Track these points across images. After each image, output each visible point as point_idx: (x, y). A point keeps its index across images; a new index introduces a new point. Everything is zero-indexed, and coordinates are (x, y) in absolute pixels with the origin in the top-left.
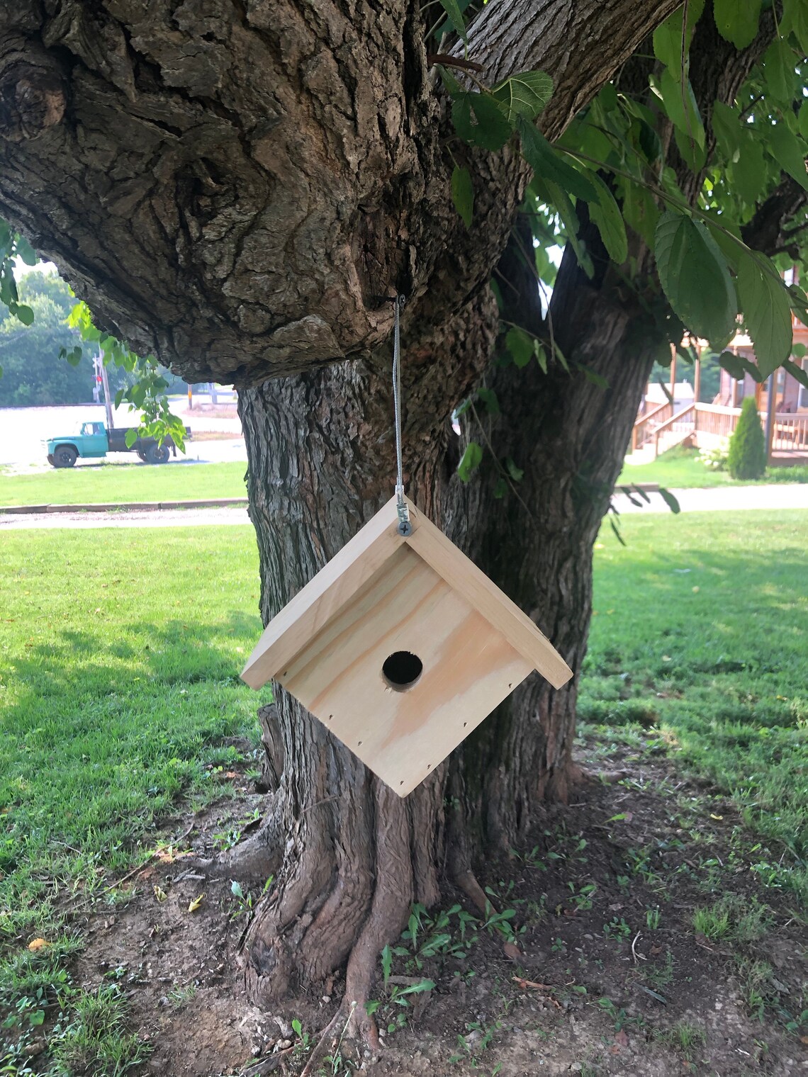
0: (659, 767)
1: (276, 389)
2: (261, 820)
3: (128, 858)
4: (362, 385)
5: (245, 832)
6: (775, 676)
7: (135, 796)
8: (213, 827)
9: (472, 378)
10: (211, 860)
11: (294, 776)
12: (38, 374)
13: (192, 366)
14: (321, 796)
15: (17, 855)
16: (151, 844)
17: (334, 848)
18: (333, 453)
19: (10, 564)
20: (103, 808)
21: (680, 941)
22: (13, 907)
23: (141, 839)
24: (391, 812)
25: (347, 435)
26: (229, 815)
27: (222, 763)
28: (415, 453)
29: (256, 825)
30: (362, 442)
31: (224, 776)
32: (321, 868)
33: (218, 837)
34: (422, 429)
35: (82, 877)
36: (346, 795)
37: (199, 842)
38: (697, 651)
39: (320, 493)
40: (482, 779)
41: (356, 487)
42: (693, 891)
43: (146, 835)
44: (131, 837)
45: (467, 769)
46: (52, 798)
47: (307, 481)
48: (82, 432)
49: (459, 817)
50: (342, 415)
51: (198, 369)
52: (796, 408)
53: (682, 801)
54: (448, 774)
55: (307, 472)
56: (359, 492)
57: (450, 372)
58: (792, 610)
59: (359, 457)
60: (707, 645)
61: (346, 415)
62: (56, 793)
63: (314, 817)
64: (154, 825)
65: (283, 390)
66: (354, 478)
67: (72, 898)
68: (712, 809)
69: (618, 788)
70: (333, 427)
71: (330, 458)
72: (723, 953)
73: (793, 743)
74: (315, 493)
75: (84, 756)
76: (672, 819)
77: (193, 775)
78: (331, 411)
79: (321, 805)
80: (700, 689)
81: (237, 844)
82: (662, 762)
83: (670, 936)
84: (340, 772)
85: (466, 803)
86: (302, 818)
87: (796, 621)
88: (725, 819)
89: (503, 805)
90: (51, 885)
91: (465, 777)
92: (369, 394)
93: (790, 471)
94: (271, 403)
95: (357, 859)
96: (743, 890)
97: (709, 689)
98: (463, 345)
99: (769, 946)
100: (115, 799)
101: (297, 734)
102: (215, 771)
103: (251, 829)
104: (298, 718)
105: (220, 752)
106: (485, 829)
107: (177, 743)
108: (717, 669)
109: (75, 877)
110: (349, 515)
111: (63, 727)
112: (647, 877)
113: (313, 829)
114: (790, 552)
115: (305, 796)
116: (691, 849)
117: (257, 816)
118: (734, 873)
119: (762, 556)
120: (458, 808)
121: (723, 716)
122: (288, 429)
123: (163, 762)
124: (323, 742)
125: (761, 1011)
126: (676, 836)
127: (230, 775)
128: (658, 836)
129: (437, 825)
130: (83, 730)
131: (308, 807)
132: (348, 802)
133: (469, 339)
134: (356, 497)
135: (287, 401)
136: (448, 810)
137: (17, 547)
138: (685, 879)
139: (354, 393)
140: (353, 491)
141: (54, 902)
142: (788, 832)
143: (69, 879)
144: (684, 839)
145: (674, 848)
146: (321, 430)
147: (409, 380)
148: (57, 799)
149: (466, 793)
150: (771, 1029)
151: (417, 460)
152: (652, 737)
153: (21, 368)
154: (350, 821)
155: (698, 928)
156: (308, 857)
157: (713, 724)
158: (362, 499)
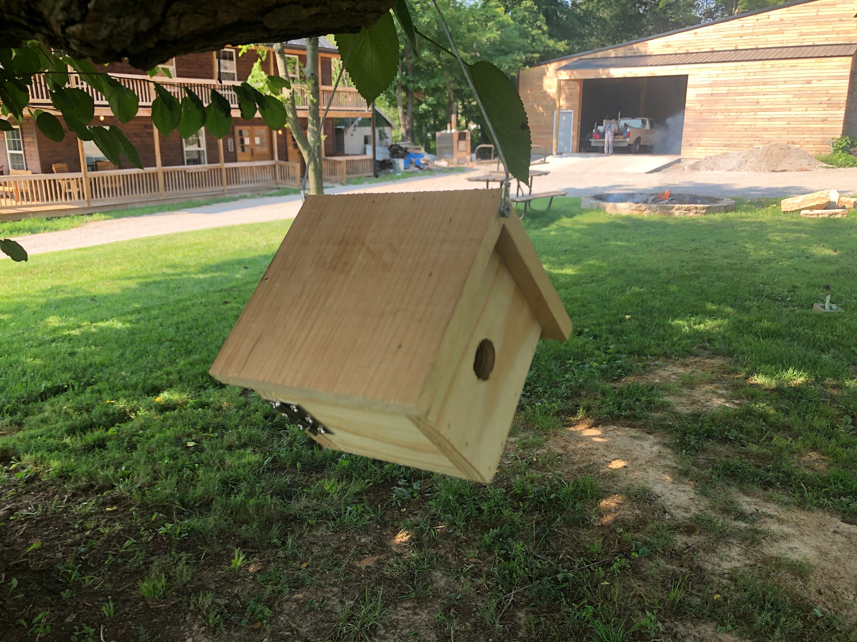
0: (39, 492)
6: (96, 387)
21: (137, 613)
38: (18, 387)
42: (125, 572)
52: (9, 171)
53: (77, 509)
58: (83, 334)
60: (24, 379)
68: (104, 504)
69: (12, 523)
72: (173, 602)
73: (137, 431)
76: (77, 526)
80: (40, 416)
82: (40, 486)
83: (128, 614)
87: (90, 342)
88: (120, 506)
93: (18, 224)
96: (160, 551)
97: (46, 414)
99: (199, 580)
108: (43, 396)
112: (84, 581)
114: (56, 289)
116: (105, 542)
118: (148, 543)
119: (35, 296)
121: (71, 431)
125: (222, 625)
126: (88, 537)
128: (72, 545)
138: (114, 567)
142: (172, 495)
144: (96, 536)
145: (92, 548)
150: (232, 632)
152: (16, 470)
155: (146, 595)
157: (67, 440)
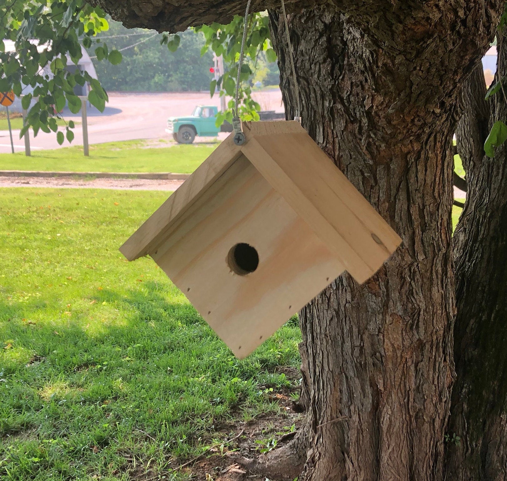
1: (307, 65)
2: (295, 434)
3: (189, 450)
4: (370, 58)
5: (282, 441)
7: (202, 402)
8: (259, 434)
9: (473, 54)
10: (252, 460)
11: (314, 397)
12: (170, 66)
13: (123, 11)
14: (334, 416)
15: (110, 436)
16: (208, 441)
17: (344, 461)
18: (352, 122)
19: (133, 217)
20: (177, 409)
22: (102, 473)
23: (202, 437)
24: (393, 437)
25: (363, 106)
26: (272, 426)
27: (273, 386)
28: (425, 124)
29: (291, 436)
30: (376, 112)
31: (274, 396)
32: (332, 475)
33: (261, 442)
34: (427, 101)
35: (153, 459)
36: (355, 418)
37: (246, 445)
39: (340, 157)
40: (484, 423)
41: (371, 153)
43: (206, 434)
44: (194, 434)
45: (470, 412)
46: (140, 397)
47: (330, 146)
48: (201, 114)
49: (459, 453)
50: (360, 88)
51: (127, 13)
54: (449, 413)
55: (331, 139)
56: (373, 158)
57: (451, 47)
59: (373, 125)
61: (363, 88)
62: (144, 394)
63: (328, 432)
64: (213, 427)
65: (313, 66)
66: (369, 145)
67: (145, 473)
70: (352, 99)
71: (350, 126)
74: (336, 157)
75: (169, 368)
77: (249, 392)
78: (352, 83)
79: (334, 423)
81: (273, 449)
84: (351, 397)
85: (466, 441)
86: (319, 432)
89: (502, 447)
90: (131, 461)
91: (468, 419)
92: (377, 67)
94: (303, 78)
95: (362, 472)
98: (464, 22)
100: (186, 403)
101: (317, 363)
102: (267, 391)
103: (285, 440)
104: (318, 349)
105: (273, 377)
106: (483, 467)
107: (240, 366)
109: (149, 458)
110: (364, 178)
111: (156, 345)
113: (327, 443)
115: (322, 414)
117: (293, 430)
120: (459, 444)
122: (316, 101)
123: (227, 379)
124: (337, 371)
127: (279, 396)
129: (437, 455)
130: (170, 348)
131: (325, 423)
132: (356, 424)
133: (470, 17)
134: (371, 162)
135: (316, 76)
136: (449, 445)
137: (140, 205)
139: (365, 66)
140: (368, 157)
141: (131, 474)
143: (144, 458)
146: (342, 102)
147: (410, 53)
148: (144, 399)
149: (467, 433)
151: (427, 130)
153: (157, 60)
154: (358, 441)
156: (322, 465)
158: (376, 164)
